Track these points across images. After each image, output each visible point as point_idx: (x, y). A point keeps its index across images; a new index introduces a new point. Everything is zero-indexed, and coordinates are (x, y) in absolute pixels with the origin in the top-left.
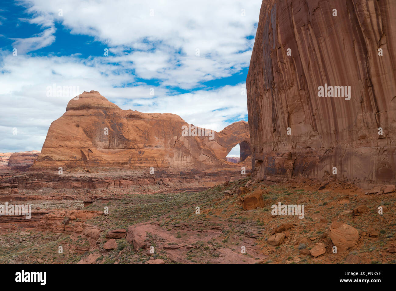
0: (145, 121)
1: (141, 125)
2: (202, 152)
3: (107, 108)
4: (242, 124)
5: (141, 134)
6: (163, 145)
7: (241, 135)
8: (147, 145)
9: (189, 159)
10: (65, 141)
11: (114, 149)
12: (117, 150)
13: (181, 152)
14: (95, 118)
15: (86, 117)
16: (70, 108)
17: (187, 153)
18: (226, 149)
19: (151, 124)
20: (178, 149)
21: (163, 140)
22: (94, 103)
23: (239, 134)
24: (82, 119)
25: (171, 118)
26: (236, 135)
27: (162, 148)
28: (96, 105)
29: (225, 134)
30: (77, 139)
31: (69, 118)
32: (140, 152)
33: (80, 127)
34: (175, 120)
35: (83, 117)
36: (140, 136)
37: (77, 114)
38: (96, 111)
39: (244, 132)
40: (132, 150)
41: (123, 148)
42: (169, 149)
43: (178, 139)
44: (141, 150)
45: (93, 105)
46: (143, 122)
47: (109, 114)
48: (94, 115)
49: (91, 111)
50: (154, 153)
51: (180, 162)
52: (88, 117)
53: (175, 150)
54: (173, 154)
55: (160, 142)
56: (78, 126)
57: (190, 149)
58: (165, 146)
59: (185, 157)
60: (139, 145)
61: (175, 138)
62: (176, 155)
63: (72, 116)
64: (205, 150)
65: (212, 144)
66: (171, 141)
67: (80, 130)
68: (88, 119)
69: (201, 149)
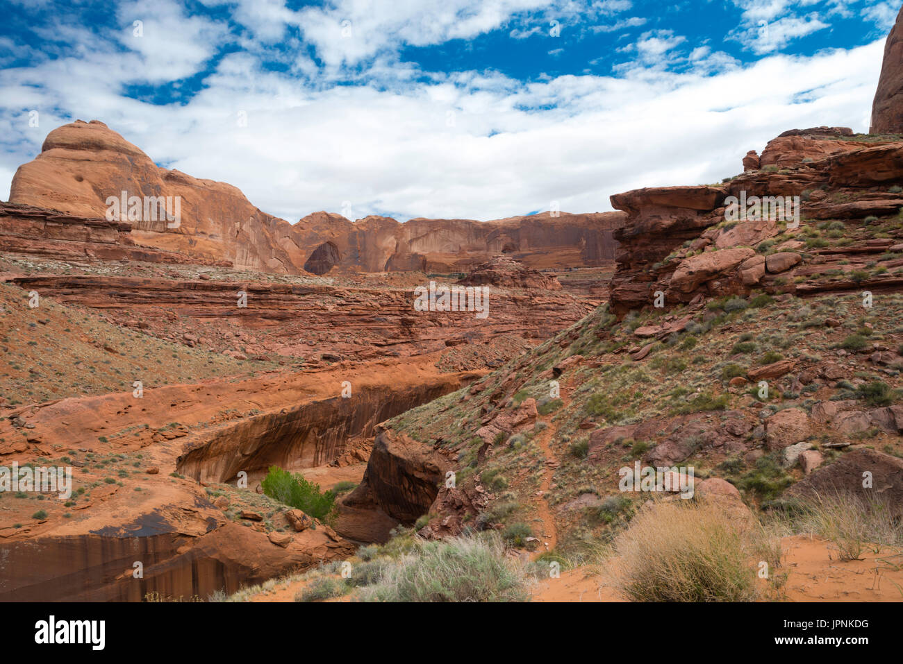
0: (192, 188)
1: (190, 194)
2: (274, 252)
3: (134, 154)
4: (325, 216)
5: (190, 211)
6: (221, 235)
7: (324, 232)
8: (199, 231)
9: (257, 262)
10: (62, 202)
11: (145, 230)
12: (151, 233)
13: (245, 250)
14: (116, 168)
15: (95, 165)
16: (57, 144)
17: (254, 252)
18: (305, 251)
19: (203, 196)
20: (242, 243)
21: (221, 226)
22: (111, 140)
23: (321, 231)
24: (87, 167)
25: (230, 191)
26: (316, 232)
27: (220, 240)
28: (114, 145)
29: (302, 228)
30: (84, 200)
31: (58, 162)
32: (191, 242)
33: (84, 182)
34: (237, 195)
35: (87, 162)
36: (189, 214)
37: (74, 157)
38: (116, 154)
39: (327, 229)
40: (179, 236)
41: (163, 230)
42: (230, 242)
43: (241, 227)
44: (192, 237)
45: (108, 143)
46: (191, 190)
47: (138, 165)
48: (113, 162)
49: (105, 154)
50: (210, 246)
51: (244, 266)
52: (100, 165)
53: (238, 245)
54: (235, 251)
55: (216, 229)
56: (80, 179)
57: (257, 247)
58: (224, 237)
59: (251, 258)
60: (188, 228)
61: (238, 225)
62: (239, 254)
63: (63, 159)
64: (278, 251)
65: (285, 242)
66: (233, 231)
67: (86, 185)
68: (101, 168)
69: (271, 248)
